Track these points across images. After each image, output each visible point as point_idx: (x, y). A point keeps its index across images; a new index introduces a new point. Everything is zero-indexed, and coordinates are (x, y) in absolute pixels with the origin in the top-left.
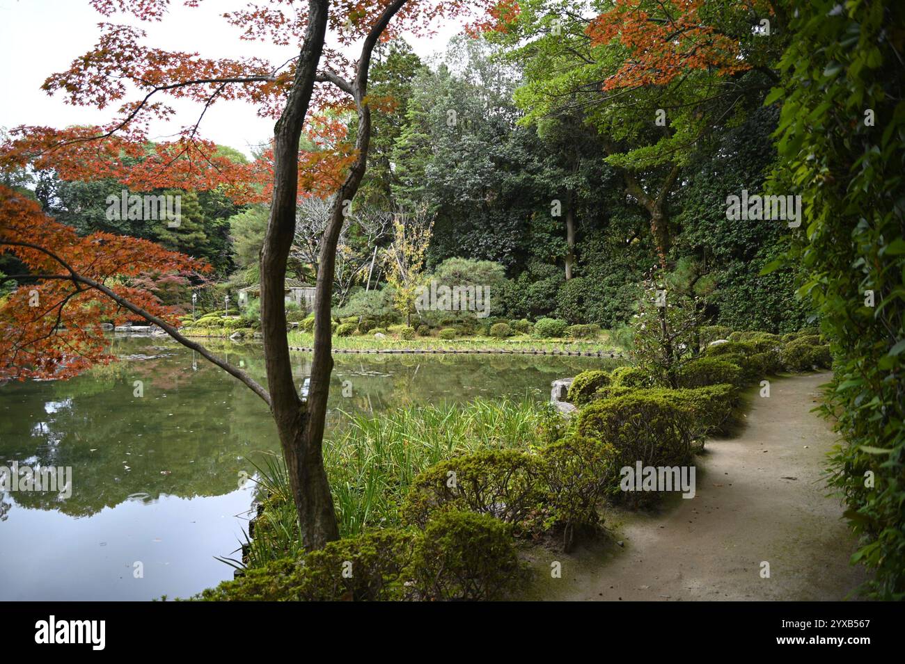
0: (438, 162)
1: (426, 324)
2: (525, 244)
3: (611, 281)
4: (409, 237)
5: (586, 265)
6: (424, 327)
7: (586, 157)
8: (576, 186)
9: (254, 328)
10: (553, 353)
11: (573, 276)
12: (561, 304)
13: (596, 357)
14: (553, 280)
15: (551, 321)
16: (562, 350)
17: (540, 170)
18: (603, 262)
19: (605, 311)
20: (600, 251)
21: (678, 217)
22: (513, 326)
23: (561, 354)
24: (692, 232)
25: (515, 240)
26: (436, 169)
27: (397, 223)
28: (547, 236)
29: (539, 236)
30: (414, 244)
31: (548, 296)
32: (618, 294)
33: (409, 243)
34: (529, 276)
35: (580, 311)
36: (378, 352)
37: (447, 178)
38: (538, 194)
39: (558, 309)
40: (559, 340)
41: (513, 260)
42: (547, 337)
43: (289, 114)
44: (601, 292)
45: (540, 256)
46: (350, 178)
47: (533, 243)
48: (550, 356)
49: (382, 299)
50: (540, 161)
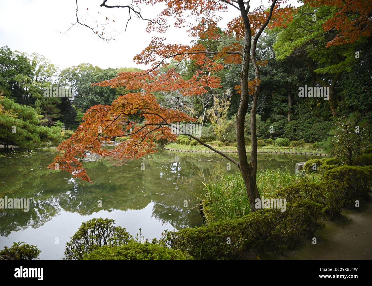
0: (231, 73)
1: (227, 140)
2: (269, 106)
3: (309, 122)
4: (221, 104)
5: (297, 115)
6: (227, 142)
7: (297, 68)
8: (293, 80)
9: (156, 142)
10: (285, 153)
11: (291, 120)
12: (286, 132)
13: (304, 155)
14: (283, 121)
15: (282, 139)
16: (289, 152)
17: (276, 74)
18: (305, 113)
19: (306, 135)
20: (303, 109)
21: (341, 93)
22: (265, 141)
23: (288, 153)
24: (348, 99)
25: (265, 105)
26: (230, 75)
27: (215, 98)
28: (279, 103)
29: (276, 102)
30: (223, 107)
31: (280, 129)
32: (313, 127)
33: (221, 107)
34: (271, 120)
35: (295, 135)
36: (209, 152)
37: (235, 79)
38: (275, 85)
39: (284, 134)
40: (286, 147)
41: (264, 113)
42: (280, 146)
43: (245, 71)
44: (305, 127)
45: (276, 111)
46: (257, 90)
47: (273, 106)
48: (284, 154)
49: (209, 130)
50: (276, 70)
